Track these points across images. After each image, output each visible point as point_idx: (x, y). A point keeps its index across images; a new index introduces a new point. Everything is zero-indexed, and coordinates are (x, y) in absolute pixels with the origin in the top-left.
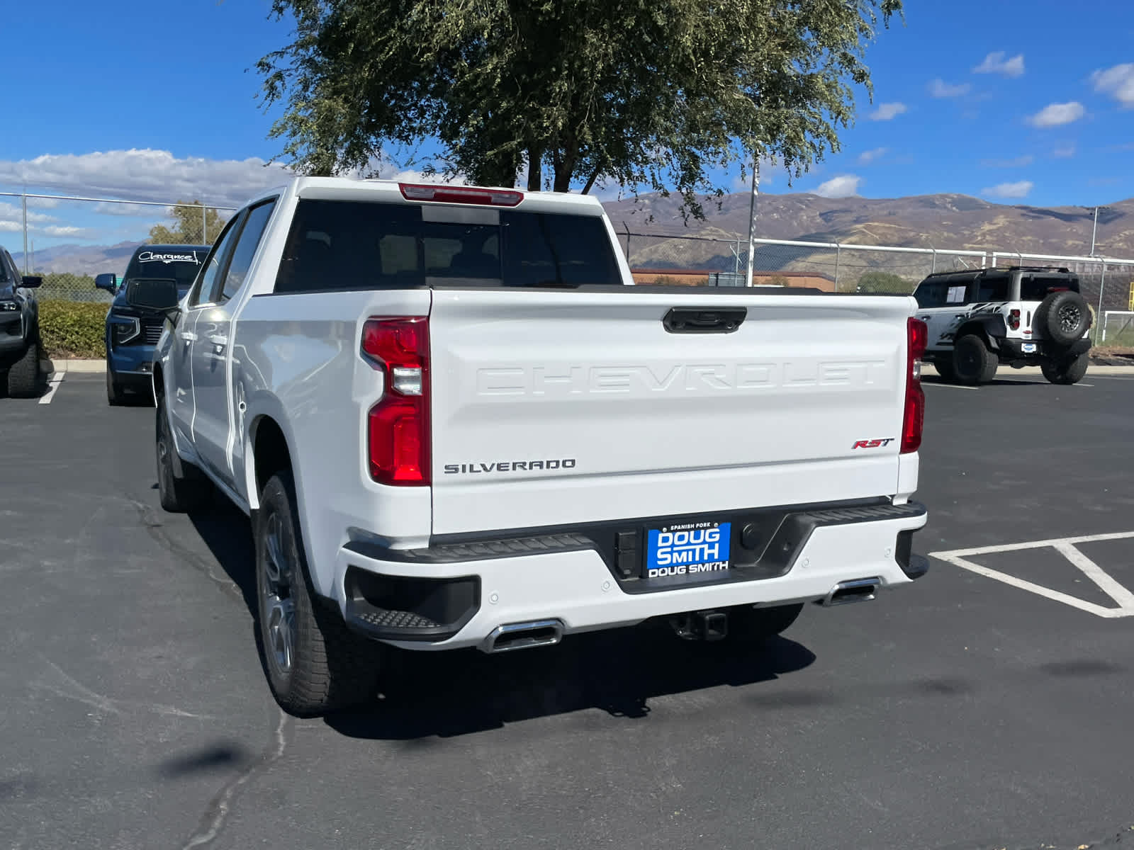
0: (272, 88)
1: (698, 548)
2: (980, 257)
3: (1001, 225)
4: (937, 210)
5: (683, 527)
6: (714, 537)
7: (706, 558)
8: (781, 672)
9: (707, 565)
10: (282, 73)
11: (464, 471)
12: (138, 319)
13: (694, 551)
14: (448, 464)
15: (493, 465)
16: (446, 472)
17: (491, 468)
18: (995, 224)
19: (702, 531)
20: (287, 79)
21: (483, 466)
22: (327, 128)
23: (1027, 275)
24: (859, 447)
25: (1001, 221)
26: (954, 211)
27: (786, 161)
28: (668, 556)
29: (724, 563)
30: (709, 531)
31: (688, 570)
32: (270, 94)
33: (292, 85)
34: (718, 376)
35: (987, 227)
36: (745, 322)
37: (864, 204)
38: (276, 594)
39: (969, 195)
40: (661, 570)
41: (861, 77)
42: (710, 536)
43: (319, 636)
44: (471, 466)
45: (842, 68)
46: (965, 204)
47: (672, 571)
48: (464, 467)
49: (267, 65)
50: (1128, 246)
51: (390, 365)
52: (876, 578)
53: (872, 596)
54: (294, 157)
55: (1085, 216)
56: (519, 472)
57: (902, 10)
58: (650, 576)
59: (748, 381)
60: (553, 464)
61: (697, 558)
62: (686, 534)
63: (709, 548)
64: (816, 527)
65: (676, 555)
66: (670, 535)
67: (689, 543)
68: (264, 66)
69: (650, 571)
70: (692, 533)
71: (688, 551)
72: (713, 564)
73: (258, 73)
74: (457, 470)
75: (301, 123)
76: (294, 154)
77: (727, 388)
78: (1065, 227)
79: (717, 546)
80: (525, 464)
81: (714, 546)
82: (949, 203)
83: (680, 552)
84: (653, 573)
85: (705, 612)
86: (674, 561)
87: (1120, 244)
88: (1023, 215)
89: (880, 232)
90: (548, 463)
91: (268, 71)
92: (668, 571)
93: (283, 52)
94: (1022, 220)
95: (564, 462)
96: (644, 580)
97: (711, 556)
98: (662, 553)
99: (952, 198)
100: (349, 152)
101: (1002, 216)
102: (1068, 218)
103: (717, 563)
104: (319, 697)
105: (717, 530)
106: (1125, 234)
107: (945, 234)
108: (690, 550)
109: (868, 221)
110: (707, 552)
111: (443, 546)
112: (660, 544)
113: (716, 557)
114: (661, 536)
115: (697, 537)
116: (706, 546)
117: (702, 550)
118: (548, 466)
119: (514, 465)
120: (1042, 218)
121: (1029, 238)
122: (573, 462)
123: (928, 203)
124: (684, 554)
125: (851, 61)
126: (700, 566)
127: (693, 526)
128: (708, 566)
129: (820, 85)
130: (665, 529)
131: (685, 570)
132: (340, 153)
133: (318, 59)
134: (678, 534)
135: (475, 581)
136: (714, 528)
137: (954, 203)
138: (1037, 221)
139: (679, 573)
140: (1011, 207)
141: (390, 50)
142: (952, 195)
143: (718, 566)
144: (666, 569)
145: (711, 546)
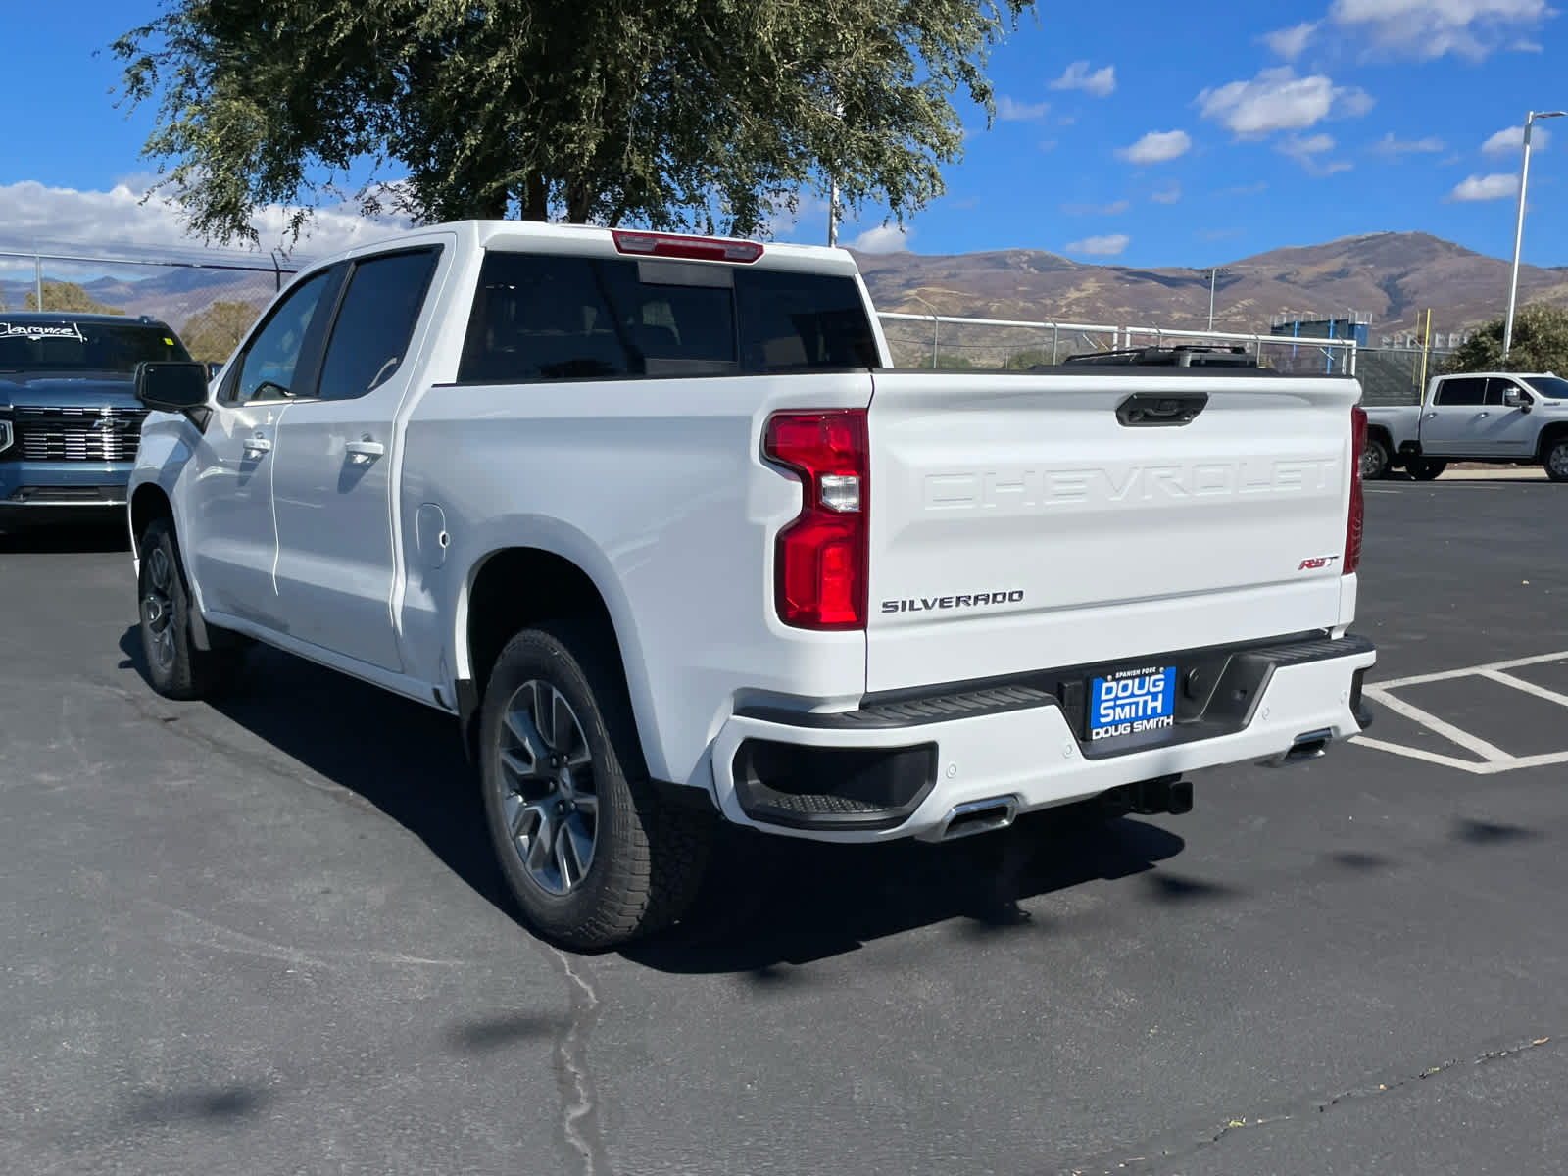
0: (138, 80)
1: (1141, 700)
2: (1111, 333)
3: (1091, 291)
4: (1012, 271)
5: (1129, 674)
6: (1159, 686)
7: (1149, 712)
8: (1157, 859)
9: (1151, 721)
10: (152, 59)
11: (903, 609)
12: (10, 423)
13: (1137, 703)
14: (885, 600)
15: (936, 600)
16: (884, 611)
17: (933, 604)
18: (1083, 290)
19: (1147, 678)
20: (159, 68)
21: (925, 602)
22: (234, 145)
23: (1197, 356)
24: (1306, 568)
25: (1091, 286)
26: (1030, 273)
27: (892, 200)
28: (1111, 711)
29: (1168, 718)
30: (1153, 678)
31: (1132, 727)
32: (132, 89)
33: (168, 77)
34: (1174, 481)
35: (1073, 294)
36: (1203, 411)
37: (916, 262)
38: (518, 792)
39: (1048, 252)
40: (1105, 729)
41: (982, 94)
42: (1155, 686)
43: (643, 839)
44: (912, 602)
45: (957, 80)
46: (1044, 264)
47: (1116, 730)
48: (904, 603)
49: (129, 46)
50: (1247, 318)
51: (816, 472)
52: (1329, 729)
53: (1321, 752)
54: (182, 186)
55: (1196, 281)
56: (963, 609)
57: (1034, 6)
58: (1094, 737)
59: (1206, 487)
60: (999, 598)
61: (1140, 714)
62: (1130, 682)
63: (1153, 700)
64: (1276, 667)
65: (1118, 709)
66: (1114, 684)
67: (1132, 695)
68: (123, 48)
69: (1094, 731)
70: (1137, 681)
71: (1130, 704)
72: (1156, 720)
73: (115, 58)
74: (896, 607)
75: (190, 135)
76: (181, 181)
77: (1182, 495)
78: (1170, 295)
79: (1161, 696)
80: (970, 597)
81: (1157, 696)
82: (1025, 262)
83: (1122, 706)
84: (1097, 734)
85: (1169, 779)
86: (1117, 718)
87: (1238, 317)
88: (1118, 278)
89: (937, 300)
90: (995, 595)
91: (130, 55)
92: (1112, 730)
93: (148, 29)
94: (1116, 285)
95: (1011, 594)
96: (1087, 743)
97: (1154, 709)
98: (1106, 708)
99: (1029, 255)
100: (270, 177)
101: (1092, 280)
102: (1172, 282)
103: (1162, 719)
104: (629, 924)
105: (1162, 677)
106: (1243, 305)
107: (1021, 304)
108: (1134, 703)
109: (920, 285)
110: (1150, 704)
111: (877, 706)
112: (1104, 696)
113: (1159, 711)
114: (1105, 685)
115: (1141, 687)
116: (1149, 697)
117: (1145, 702)
118: (994, 601)
119: (959, 598)
120: (1144, 282)
121: (1127, 308)
122: (1021, 593)
123: (999, 261)
124: (1127, 708)
125: (969, 73)
126: (1145, 722)
127: (1138, 672)
128: (1153, 723)
129: (922, 100)
130: (1110, 677)
131: (1129, 729)
132: (254, 179)
133: (206, 39)
134: (1122, 683)
135: (931, 748)
136: (1159, 673)
137: (1032, 262)
138: (1135, 287)
139: (1123, 732)
140: (1102, 268)
141: (341, 31)
142: (1027, 252)
143: (1163, 722)
144: (1110, 728)
145: (1155, 697)
